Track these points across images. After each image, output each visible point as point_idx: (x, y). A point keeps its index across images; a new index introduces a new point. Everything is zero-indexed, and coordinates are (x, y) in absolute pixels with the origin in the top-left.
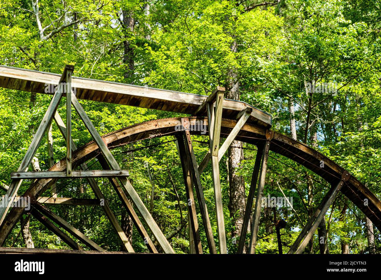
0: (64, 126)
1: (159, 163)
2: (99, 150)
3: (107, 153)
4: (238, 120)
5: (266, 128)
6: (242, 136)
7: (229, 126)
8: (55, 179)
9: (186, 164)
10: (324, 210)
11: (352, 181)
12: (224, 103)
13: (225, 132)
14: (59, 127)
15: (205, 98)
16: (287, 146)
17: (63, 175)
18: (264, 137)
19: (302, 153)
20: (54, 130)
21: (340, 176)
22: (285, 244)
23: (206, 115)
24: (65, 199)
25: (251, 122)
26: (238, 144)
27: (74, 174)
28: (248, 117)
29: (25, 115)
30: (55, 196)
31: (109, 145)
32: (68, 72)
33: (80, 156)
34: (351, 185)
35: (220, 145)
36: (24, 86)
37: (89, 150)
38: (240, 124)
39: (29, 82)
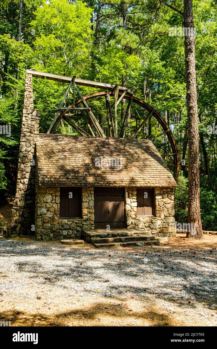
0: (73, 92)
1: (100, 103)
2: (82, 101)
3: (85, 102)
4: (123, 93)
5: (132, 95)
6: (124, 97)
7: (121, 94)
8: (70, 110)
9: (108, 105)
10: (146, 120)
11: (155, 112)
12: (120, 87)
13: (119, 96)
14: (71, 93)
15: (114, 86)
16: (137, 101)
17: (72, 109)
18: (131, 98)
19: (141, 103)
21: (152, 110)
22: (138, 125)
23: (114, 91)
24: (73, 114)
25: (127, 93)
26: (124, 100)
27: (76, 108)
28: (126, 92)
29: (61, 88)
30: (70, 113)
31: (86, 99)
32: (74, 78)
33: (77, 103)
34: (155, 113)
35: (117, 101)
36: (61, 80)
37: (79, 101)
38: (124, 95)
39: (62, 80)
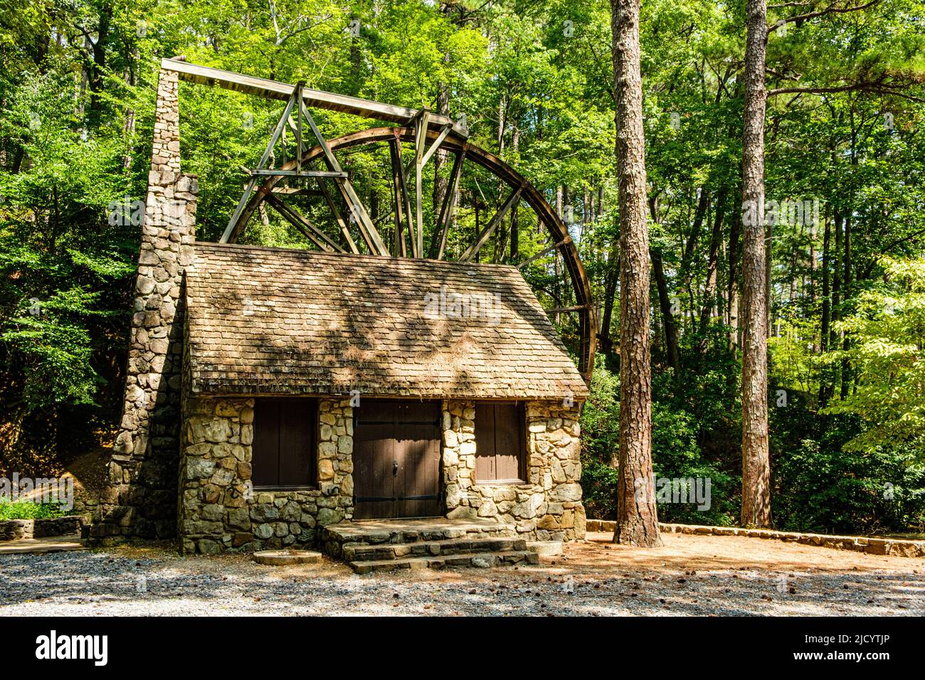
0: (295, 128)
1: (375, 160)
2: (324, 152)
3: (331, 157)
4: (441, 133)
5: (464, 140)
6: (443, 145)
7: (434, 137)
8: (286, 176)
9: (395, 166)
10: (504, 211)
11: (529, 189)
12: (430, 118)
13: (429, 142)
14: (292, 130)
15: (414, 112)
16: (479, 156)
17: (293, 174)
18: (461, 148)
19: (491, 163)
20: (287, 131)
21: (520, 184)
22: (481, 223)
23: (415, 126)
24: (295, 191)
25: (453, 134)
26: (443, 152)
27: (303, 173)
28: (448, 131)
29: (264, 114)
30: (287, 186)
31: (332, 149)
32: (300, 87)
33: (308, 157)
34: (529, 192)
35: (424, 155)
36: (263, 93)
37: (315, 152)
38: (441, 138)
39: (267, 91)
